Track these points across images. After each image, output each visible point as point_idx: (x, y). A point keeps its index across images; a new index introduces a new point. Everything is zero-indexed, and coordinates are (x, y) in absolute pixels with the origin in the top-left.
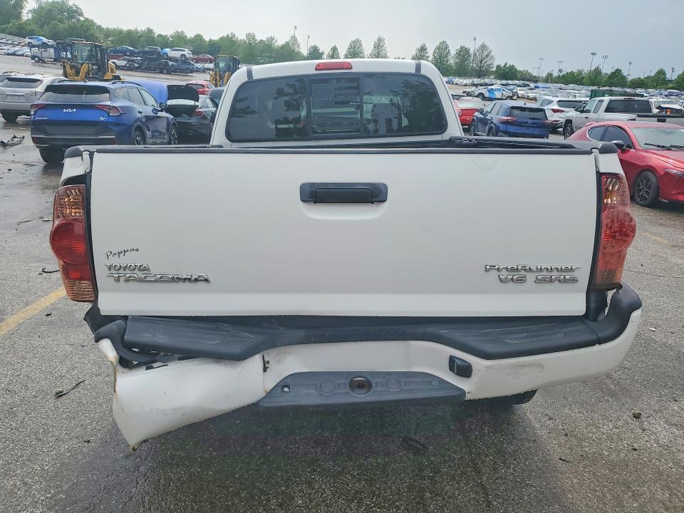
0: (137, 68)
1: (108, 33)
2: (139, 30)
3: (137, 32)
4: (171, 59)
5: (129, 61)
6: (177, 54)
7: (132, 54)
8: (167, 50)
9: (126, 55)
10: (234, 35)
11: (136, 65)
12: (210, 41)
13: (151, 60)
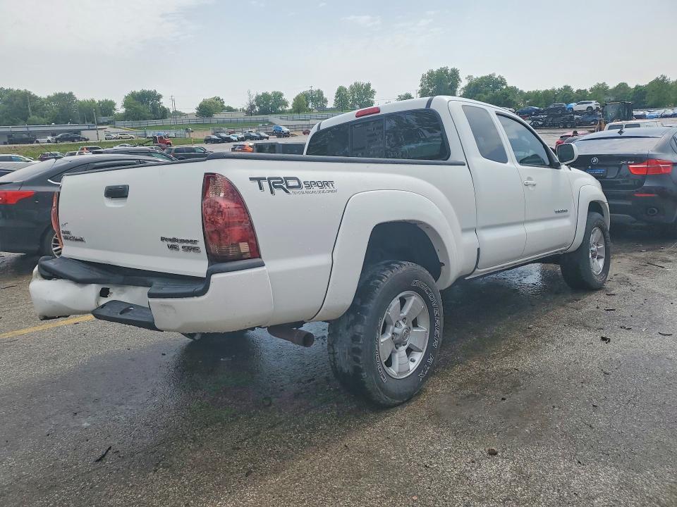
0: (541, 126)
1: (528, 96)
2: (557, 88)
3: (553, 91)
4: (577, 113)
5: (533, 120)
6: (583, 107)
7: (538, 112)
8: (573, 105)
9: (532, 115)
10: (664, 78)
11: (540, 123)
12: (637, 87)
13: (556, 116)
